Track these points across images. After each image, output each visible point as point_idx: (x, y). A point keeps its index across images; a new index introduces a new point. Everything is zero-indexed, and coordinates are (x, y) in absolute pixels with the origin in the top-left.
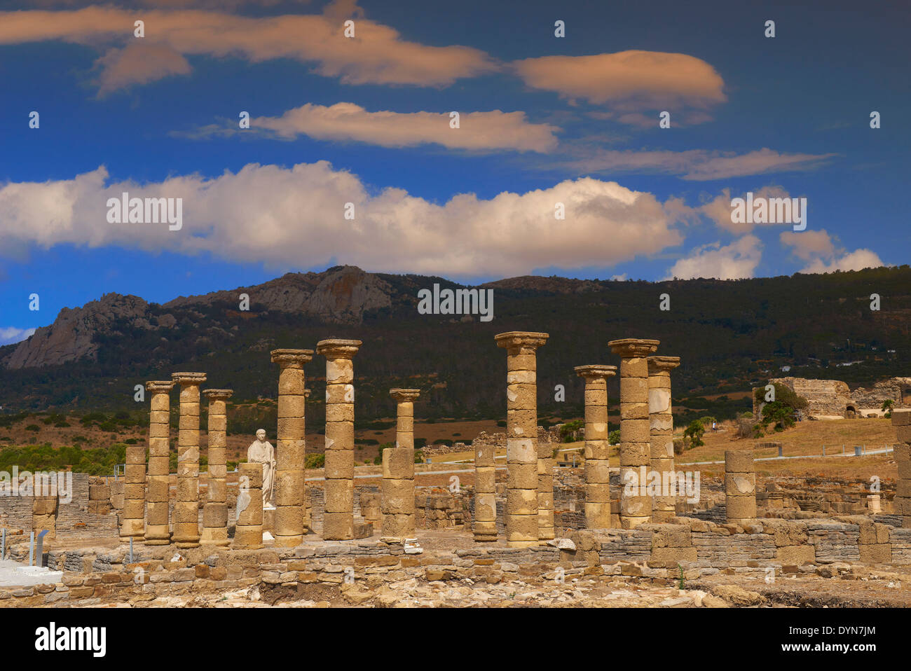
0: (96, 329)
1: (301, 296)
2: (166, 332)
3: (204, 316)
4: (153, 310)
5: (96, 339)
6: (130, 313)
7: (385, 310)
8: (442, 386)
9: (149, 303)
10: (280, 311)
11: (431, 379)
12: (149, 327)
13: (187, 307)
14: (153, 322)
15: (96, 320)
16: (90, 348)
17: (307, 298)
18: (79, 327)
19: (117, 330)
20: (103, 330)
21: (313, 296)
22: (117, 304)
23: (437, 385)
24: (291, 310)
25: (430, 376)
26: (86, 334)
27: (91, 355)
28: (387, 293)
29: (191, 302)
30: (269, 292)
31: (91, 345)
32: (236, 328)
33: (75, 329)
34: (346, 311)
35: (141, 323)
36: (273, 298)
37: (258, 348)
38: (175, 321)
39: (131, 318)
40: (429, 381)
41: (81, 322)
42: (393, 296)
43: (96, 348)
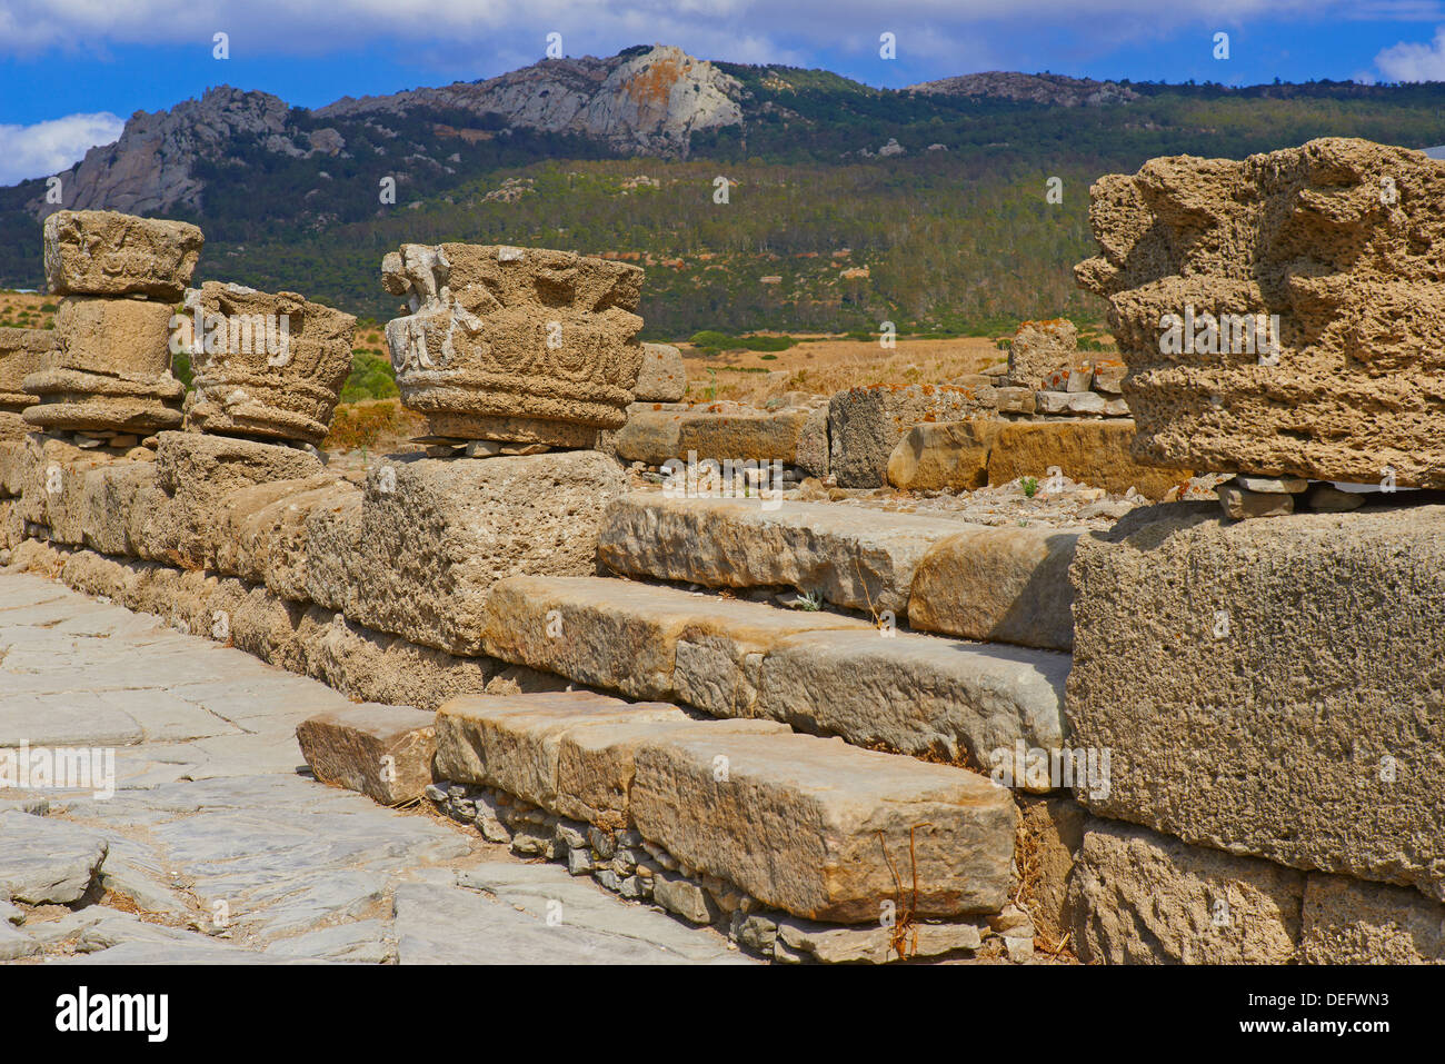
0: (196, 152)
1: (572, 101)
2: (324, 161)
3: (394, 135)
4: (299, 120)
5: (198, 171)
6: (258, 126)
7: (731, 131)
8: (863, 273)
9: (290, 107)
10: (533, 129)
11: (838, 261)
12: (295, 152)
13: (362, 116)
14: (300, 143)
15: (196, 135)
16: (188, 188)
17: (583, 106)
18: (166, 149)
19: (236, 156)
20: (209, 155)
21: (595, 101)
22: (232, 106)
23: (850, 273)
24: (554, 128)
25: (836, 254)
26: (179, 163)
27: (191, 200)
28: (735, 100)
29: (365, 108)
30: (512, 92)
31: (190, 183)
32: (456, 158)
33: (160, 152)
34: (658, 132)
35: (277, 143)
36: (521, 103)
37: (501, 197)
38: (342, 142)
39: (261, 135)
40: (834, 265)
41: (171, 139)
42: (744, 105)
43: (199, 187)
